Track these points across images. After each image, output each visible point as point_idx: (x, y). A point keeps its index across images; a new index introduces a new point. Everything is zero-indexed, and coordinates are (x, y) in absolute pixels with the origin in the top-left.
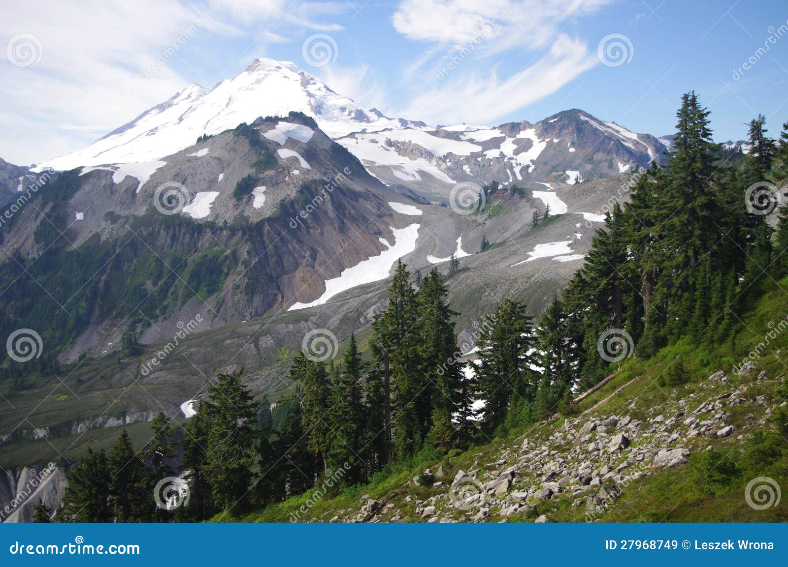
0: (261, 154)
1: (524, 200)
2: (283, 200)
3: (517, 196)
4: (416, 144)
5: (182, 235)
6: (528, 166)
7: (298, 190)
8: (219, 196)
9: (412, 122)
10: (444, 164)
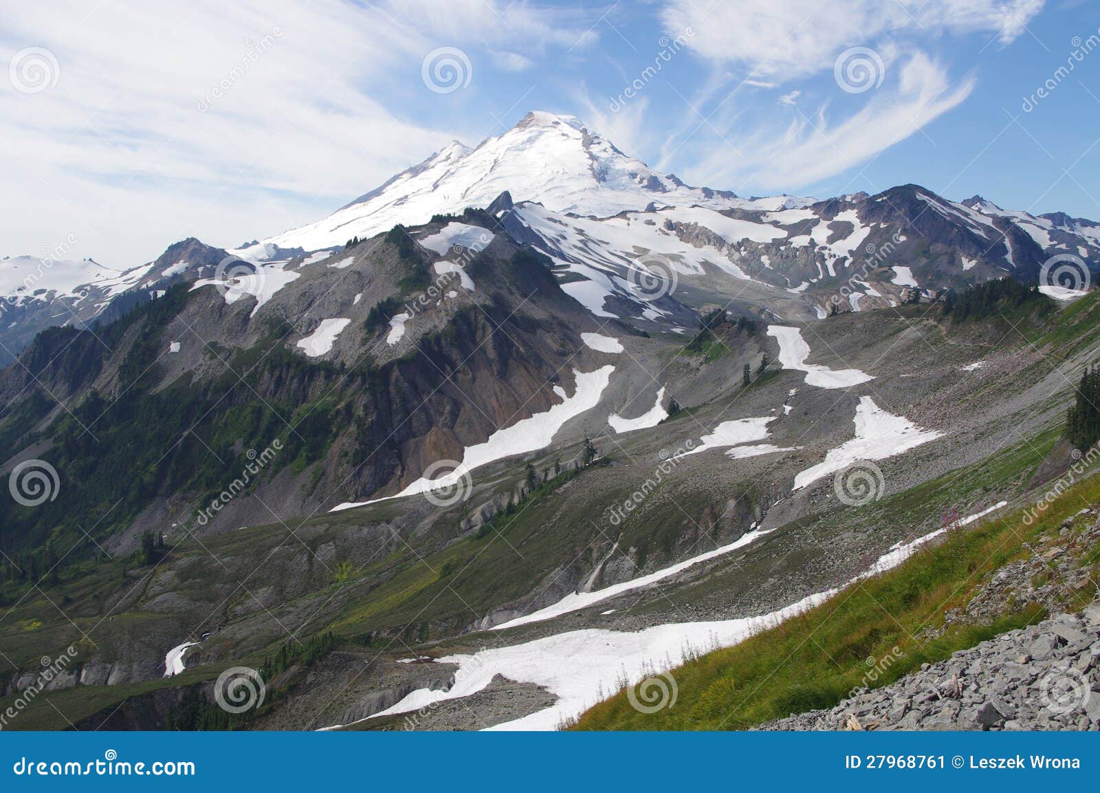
0: (411, 268)
1: (753, 340)
2: (427, 334)
3: (745, 333)
4: (703, 227)
5: (289, 378)
6: (845, 258)
7: (450, 319)
8: (349, 325)
9: (719, 192)
10: (737, 254)
